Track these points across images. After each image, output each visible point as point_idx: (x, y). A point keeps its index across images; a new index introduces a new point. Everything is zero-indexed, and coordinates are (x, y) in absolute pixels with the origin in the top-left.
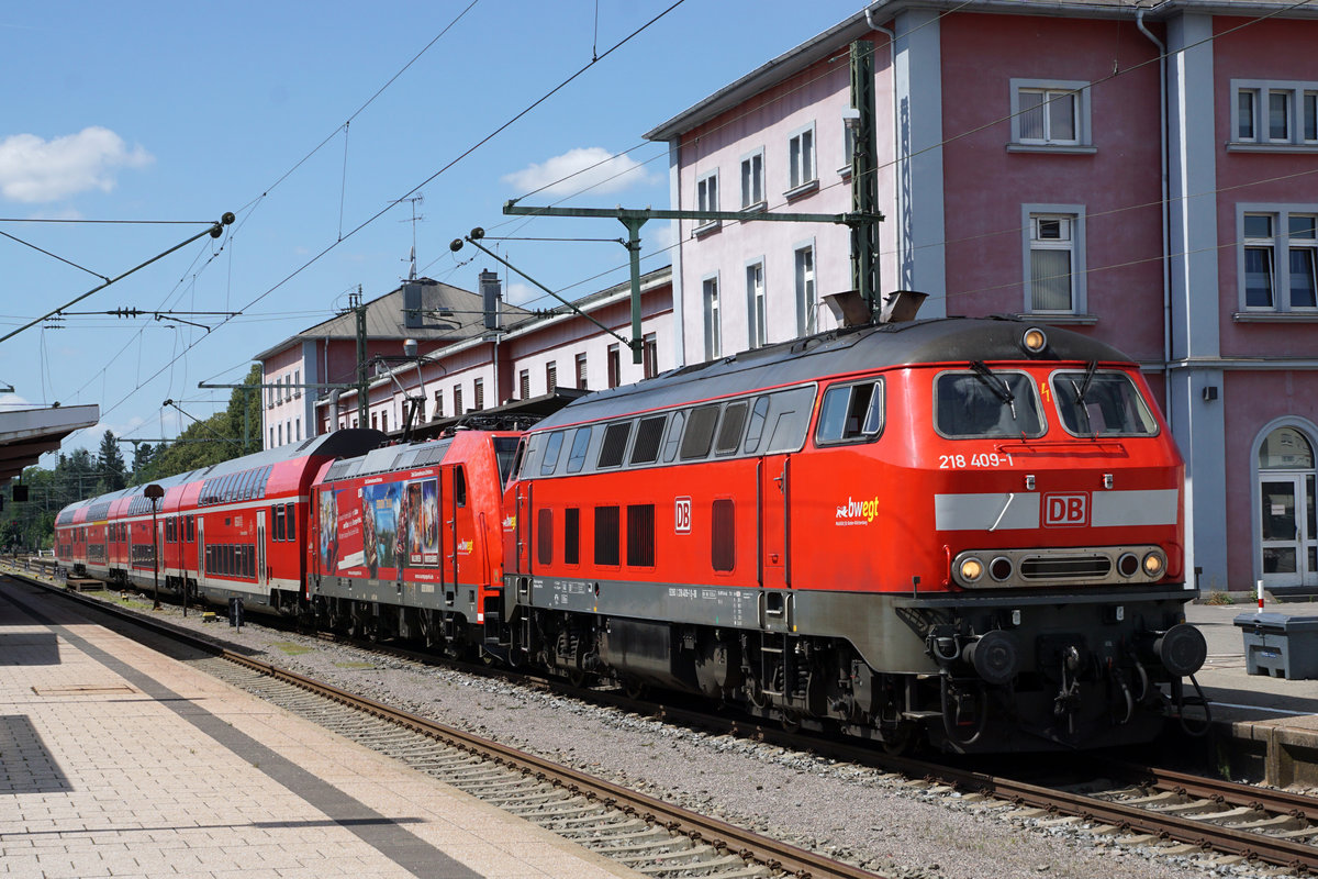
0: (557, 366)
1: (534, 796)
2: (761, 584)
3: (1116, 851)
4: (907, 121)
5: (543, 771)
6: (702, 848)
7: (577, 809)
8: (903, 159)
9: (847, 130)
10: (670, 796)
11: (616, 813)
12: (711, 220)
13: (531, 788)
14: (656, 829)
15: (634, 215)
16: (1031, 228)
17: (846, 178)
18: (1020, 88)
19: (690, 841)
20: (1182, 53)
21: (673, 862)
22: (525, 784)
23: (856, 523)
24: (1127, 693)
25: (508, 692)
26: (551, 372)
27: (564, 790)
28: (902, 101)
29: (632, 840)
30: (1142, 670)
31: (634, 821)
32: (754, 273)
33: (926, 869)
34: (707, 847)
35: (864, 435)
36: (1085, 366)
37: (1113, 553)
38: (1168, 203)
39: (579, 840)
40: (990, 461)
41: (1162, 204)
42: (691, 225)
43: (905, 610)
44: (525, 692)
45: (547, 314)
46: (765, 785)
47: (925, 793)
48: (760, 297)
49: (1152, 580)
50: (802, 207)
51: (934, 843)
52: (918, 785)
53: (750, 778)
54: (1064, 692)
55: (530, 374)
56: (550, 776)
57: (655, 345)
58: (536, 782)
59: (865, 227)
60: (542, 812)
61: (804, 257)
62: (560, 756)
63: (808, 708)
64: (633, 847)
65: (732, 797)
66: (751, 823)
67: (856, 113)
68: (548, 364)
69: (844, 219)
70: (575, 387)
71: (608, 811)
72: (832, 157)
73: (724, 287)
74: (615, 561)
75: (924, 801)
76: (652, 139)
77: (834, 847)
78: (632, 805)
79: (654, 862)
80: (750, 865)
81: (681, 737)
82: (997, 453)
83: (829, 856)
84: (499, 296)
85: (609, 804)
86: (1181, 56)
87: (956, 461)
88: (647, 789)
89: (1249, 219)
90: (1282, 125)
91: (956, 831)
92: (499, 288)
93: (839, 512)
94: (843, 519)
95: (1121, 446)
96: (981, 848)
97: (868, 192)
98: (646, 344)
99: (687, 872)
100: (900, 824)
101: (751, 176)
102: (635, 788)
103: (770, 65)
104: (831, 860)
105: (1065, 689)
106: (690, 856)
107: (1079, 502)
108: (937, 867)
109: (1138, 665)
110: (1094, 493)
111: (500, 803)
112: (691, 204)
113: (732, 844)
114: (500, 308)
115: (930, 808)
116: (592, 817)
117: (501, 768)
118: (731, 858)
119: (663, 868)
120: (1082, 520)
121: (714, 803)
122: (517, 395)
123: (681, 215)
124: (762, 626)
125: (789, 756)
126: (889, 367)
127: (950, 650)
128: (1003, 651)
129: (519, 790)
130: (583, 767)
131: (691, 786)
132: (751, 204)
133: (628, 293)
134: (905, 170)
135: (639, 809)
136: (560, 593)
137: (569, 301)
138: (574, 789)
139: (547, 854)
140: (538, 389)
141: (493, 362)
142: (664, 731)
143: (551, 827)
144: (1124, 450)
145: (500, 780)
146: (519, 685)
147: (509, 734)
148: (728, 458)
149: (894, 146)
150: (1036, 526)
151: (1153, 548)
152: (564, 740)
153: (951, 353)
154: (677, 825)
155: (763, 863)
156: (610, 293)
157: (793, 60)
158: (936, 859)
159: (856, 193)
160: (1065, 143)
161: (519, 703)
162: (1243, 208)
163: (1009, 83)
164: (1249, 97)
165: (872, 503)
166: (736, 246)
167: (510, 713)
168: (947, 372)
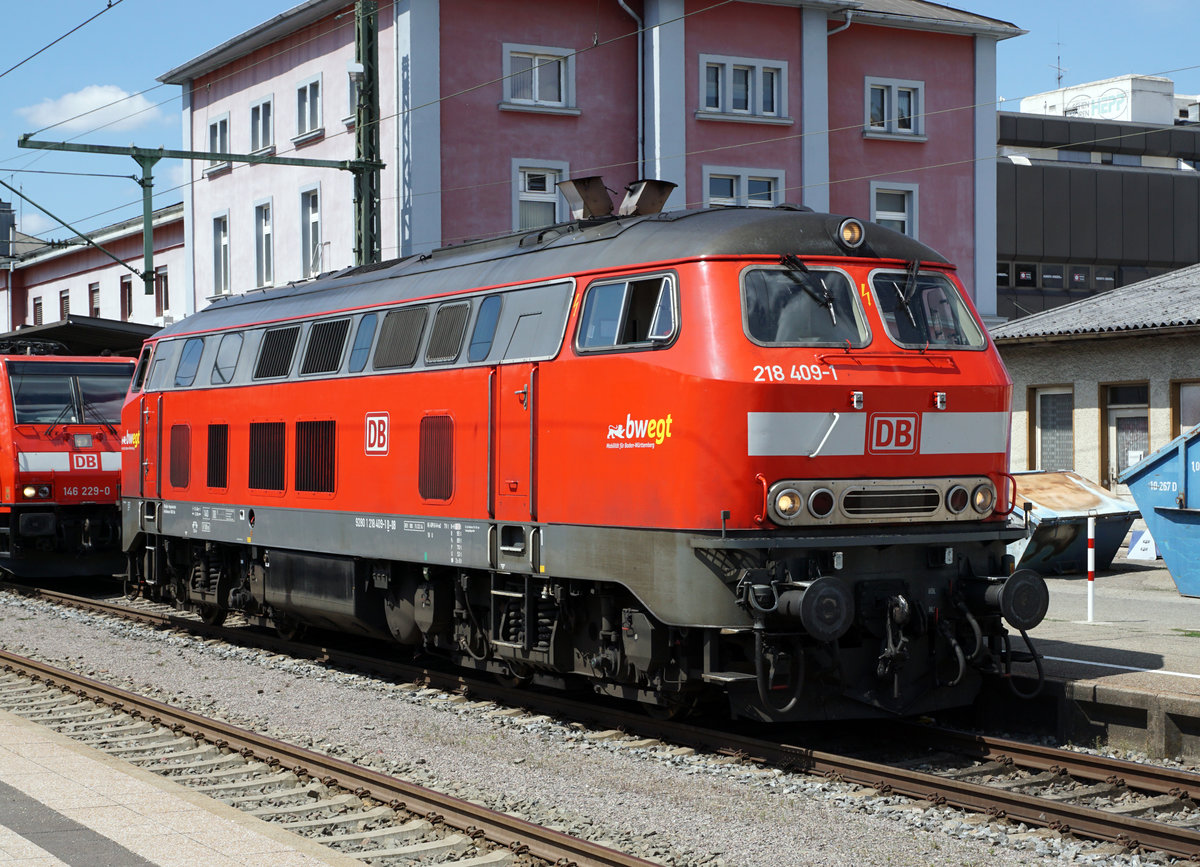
0: (70, 294)
1: (43, 701)
2: (492, 516)
3: (584, 745)
4: (408, 77)
5: (52, 678)
6: (204, 748)
7: (85, 713)
8: (403, 113)
9: (352, 83)
10: (175, 700)
11: (122, 716)
12: (222, 161)
13: (40, 694)
14: (162, 731)
15: (147, 154)
16: (520, 181)
17: (350, 127)
18: (512, 52)
19: (194, 741)
20: (658, 28)
21: (177, 761)
22: (34, 691)
23: (637, 445)
24: (958, 649)
25: (18, 604)
26: (64, 300)
27: (72, 696)
28: (404, 58)
29: (138, 741)
30: (974, 622)
31: (140, 724)
32: (262, 212)
33: (413, 763)
34: (211, 747)
35: (650, 340)
36: (905, 266)
37: (941, 486)
38: (644, 163)
39: (86, 741)
40: (812, 374)
41: (637, 164)
42: (203, 165)
43: (707, 551)
44: (35, 604)
45: (61, 245)
46: (265, 689)
47: (414, 695)
48: (268, 236)
49: (981, 517)
50: (307, 153)
51: (421, 740)
52: (408, 688)
53: (252, 684)
54: (890, 650)
55: (43, 301)
56: (59, 682)
57: (166, 278)
58: (45, 688)
59: (367, 175)
60: (51, 717)
61: (310, 199)
62: (68, 664)
63: (552, 662)
64: (139, 748)
65: (234, 701)
66: (252, 725)
67: (360, 68)
68: (61, 293)
69: (348, 165)
70: (88, 315)
71: (115, 714)
72: (337, 108)
73: (233, 225)
74: (278, 484)
75: (413, 702)
76: (165, 81)
77: (329, 745)
78: (139, 708)
79: (158, 761)
80: (250, 763)
81: (186, 646)
82: (820, 365)
83: (324, 753)
84: (13, 225)
85: (116, 708)
86: (656, 31)
87: (773, 373)
88: (154, 694)
89: (714, 181)
90: (744, 98)
91: (442, 729)
92: (13, 217)
93: (611, 432)
94: (617, 440)
95: (952, 360)
96: (464, 743)
97: (371, 142)
98: (158, 276)
99: (191, 770)
100: (390, 723)
101: (260, 122)
102: (142, 693)
103: (279, 18)
104: (327, 757)
105: (891, 644)
106: (194, 755)
107: (908, 424)
108: (423, 762)
109: (970, 617)
110: (924, 414)
111: (9, 708)
112: (202, 145)
113: (233, 743)
114: (14, 236)
115: (418, 708)
116: (100, 721)
117: (10, 675)
118: (232, 757)
119: (168, 767)
120: (910, 447)
121: (217, 706)
122: (30, 321)
123: (193, 155)
124: (494, 564)
125: (289, 662)
126: (681, 259)
127: (768, 600)
128: (834, 602)
129: (28, 695)
130: (91, 674)
131: (195, 690)
132: (261, 148)
133: (141, 227)
134: (406, 122)
135: (145, 712)
136: (200, 519)
137: (82, 233)
138: (82, 694)
139: (55, 754)
140: (51, 316)
141: (7, 288)
142: (170, 640)
143: (59, 730)
144: (954, 365)
145: (9, 687)
146: (29, 597)
147: (19, 644)
148: (445, 367)
149: (395, 100)
150: (861, 452)
151: (984, 480)
152: (73, 649)
153: (758, 245)
154: (181, 727)
155: (262, 761)
156: (123, 226)
157: (300, 15)
158: (423, 754)
159: (359, 141)
160: (552, 105)
161: (28, 614)
162: (709, 170)
163: (502, 46)
164: (715, 71)
165: (661, 421)
166: (247, 186)
167: (20, 624)
168: (754, 266)
